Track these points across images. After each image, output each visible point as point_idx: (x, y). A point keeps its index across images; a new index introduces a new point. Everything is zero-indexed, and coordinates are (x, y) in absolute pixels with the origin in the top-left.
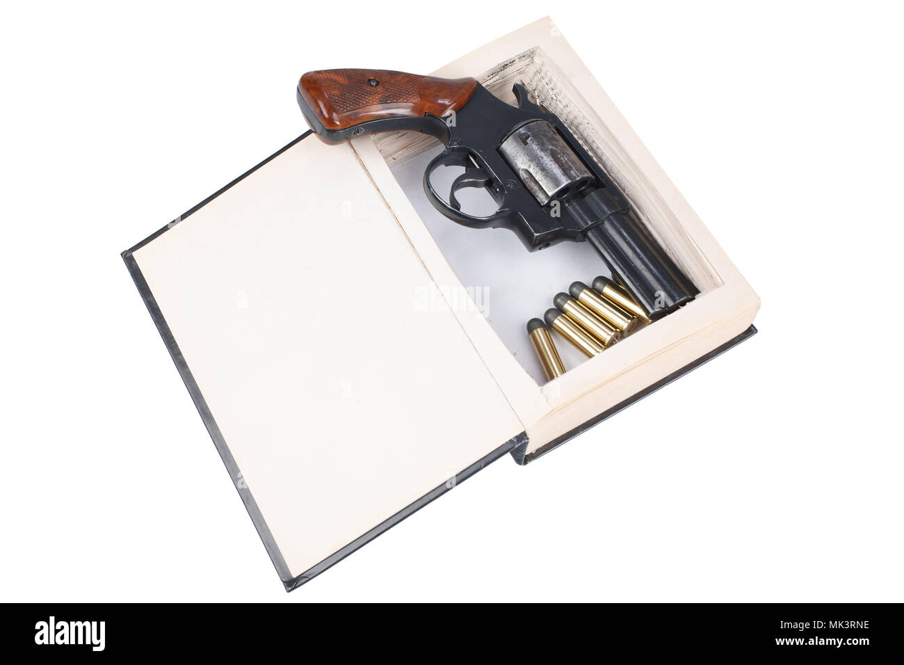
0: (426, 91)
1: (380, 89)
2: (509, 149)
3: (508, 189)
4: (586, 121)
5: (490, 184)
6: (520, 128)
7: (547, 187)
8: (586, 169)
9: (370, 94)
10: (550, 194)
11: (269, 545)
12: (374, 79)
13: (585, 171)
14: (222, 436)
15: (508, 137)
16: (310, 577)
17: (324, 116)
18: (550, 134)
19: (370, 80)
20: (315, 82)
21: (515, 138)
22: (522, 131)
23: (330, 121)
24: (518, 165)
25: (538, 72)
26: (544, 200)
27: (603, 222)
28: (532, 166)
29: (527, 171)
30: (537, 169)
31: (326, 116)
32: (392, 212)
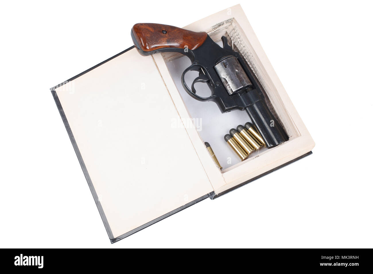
0: (186, 38)
1: (167, 35)
2: (219, 68)
3: (216, 86)
4: (251, 55)
5: (209, 82)
6: (224, 60)
7: (233, 88)
8: (249, 81)
9: (163, 37)
10: (234, 91)
11: (105, 224)
12: (165, 30)
13: (249, 82)
14: (89, 175)
15: (219, 63)
16: (121, 239)
17: (143, 45)
18: (236, 64)
19: (163, 30)
20: (140, 29)
21: (221, 64)
22: (224, 61)
23: (145, 48)
24: (222, 76)
25: (234, 29)
26: (231, 92)
27: (253, 104)
28: (227, 78)
29: (225, 79)
30: (229, 79)
31: (144, 45)
32: (167, 88)
